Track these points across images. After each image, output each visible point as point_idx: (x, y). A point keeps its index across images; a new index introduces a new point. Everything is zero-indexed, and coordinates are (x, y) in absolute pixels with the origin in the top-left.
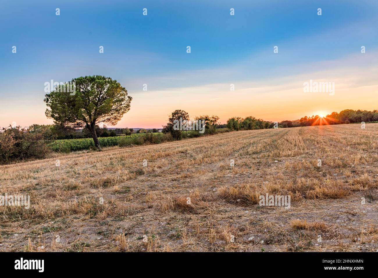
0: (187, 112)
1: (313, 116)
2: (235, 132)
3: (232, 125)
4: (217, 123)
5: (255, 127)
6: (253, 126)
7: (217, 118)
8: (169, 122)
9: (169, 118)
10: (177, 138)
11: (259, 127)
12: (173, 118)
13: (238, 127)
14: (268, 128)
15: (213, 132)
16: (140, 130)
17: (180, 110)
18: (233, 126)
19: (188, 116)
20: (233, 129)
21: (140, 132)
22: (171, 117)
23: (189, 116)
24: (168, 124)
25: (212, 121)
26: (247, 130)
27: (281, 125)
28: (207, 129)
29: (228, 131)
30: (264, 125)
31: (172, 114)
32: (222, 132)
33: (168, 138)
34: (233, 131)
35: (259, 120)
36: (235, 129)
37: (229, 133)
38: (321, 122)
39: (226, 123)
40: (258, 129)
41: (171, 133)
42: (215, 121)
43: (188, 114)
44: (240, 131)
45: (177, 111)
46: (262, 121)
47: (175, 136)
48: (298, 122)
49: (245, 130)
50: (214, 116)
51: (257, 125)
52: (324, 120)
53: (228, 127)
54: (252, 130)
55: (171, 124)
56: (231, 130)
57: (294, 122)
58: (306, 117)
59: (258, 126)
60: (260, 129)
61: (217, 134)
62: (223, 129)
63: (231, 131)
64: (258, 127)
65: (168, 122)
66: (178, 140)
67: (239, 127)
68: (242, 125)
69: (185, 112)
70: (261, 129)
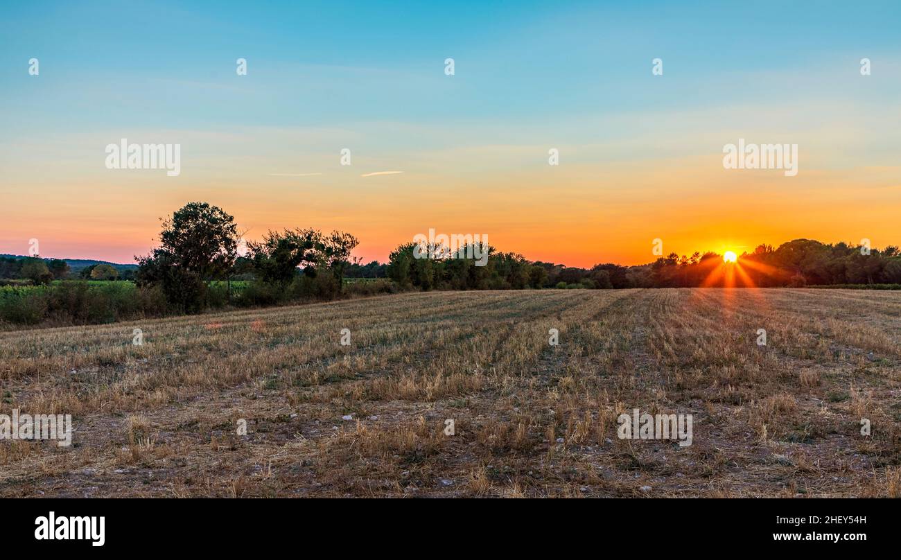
0: (229, 214)
1: (697, 254)
2: (418, 295)
3: (407, 268)
4: (350, 260)
5: (491, 282)
6: (484, 276)
7: (349, 240)
8: (162, 244)
9: (162, 230)
10: (187, 307)
11: (508, 280)
12: (176, 233)
13: (430, 278)
14: (540, 285)
15: (332, 290)
16: (92, 268)
17: (206, 206)
18: (411, 273)
19: (232, 228)
20: (410, 284)
21: (93, 274)
22: (172, 229)
23: (237, 228)
24: (157, 252)
25: (329, 251)
26: (463, 288)
27: (588, 280)
28: (310, 279)
29: (387, 290)
30: (526, 275)
31: (172, 217)
32: (365, 293)
33: (149, 304)
34: (408, 290)
35: (509, 257)
36: (417, 284)
37: (393, 296)
38: (730, 277)
39: (385, 261)
40: (504, 289)
41: (165, 287)
42: (344, 250)
43: (234, 222)
44: (434, 294)
45: (195, 207)
46: (519, 260)
47: (180, 296)
48: (648, 273)
49: (454, 289)
50: (341, 236)
51: (501, 274)
52: (739, 268)
53: (391, 276)
54: (483, 289)
55: (167, 254)
56: (404, 285)
57: (636, 269)
58: (672, 255)
59: (505, 277)
60: (509, 289)
61: (347, 298)
62: (370, 282)
63: (402, 288)
64: (503, 281)
65: (159, 245)
66: (188, 313)
67: (432, 276)
68: (444, 272)
69: (221, 213)
70: (514, 287)
